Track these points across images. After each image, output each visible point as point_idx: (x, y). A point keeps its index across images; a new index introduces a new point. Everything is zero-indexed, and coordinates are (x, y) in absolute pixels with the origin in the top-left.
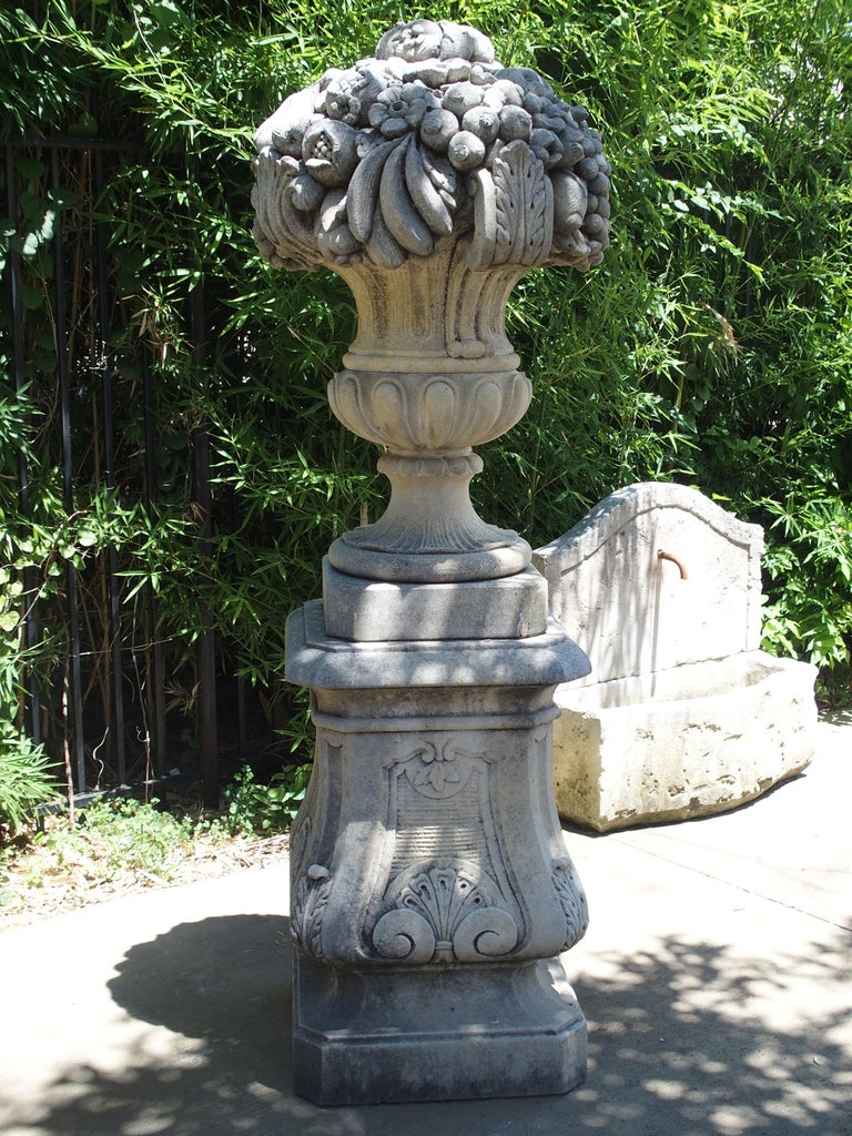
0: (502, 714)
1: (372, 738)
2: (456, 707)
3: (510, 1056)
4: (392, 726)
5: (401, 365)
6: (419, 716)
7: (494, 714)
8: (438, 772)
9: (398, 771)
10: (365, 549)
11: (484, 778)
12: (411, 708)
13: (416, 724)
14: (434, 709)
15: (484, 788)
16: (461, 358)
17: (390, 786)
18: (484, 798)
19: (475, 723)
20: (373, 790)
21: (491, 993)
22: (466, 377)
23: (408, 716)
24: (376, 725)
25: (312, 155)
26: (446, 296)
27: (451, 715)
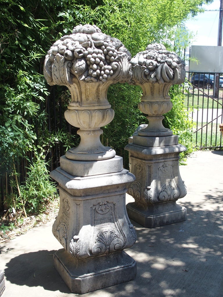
0: (175, 158)
1: (156, 163)
2: (168, 157)
3: (178, 215)
4: (160, 161)
5: (158, 100)
6: (163, 159)
7: (174, 158)
8: (166, 168)
9: (160, 169)
10: (151, 132)
11: (172, 169)
12: (162, 158)
13: (163, 160)
14: (165, 158)
15: (172, 170)
16: (167, 99)
17: (159, 172)
18: (172, 172)
19: (172, 159)
20: (156, 173)
21: (172, 206)
22: (167, 102)
23: (162, 159)
24: (157, 161)
25: (149, 66)
26: (164, 89)
27: (167, 159)
